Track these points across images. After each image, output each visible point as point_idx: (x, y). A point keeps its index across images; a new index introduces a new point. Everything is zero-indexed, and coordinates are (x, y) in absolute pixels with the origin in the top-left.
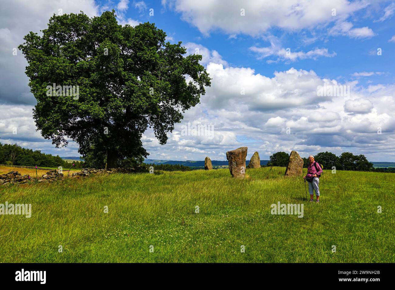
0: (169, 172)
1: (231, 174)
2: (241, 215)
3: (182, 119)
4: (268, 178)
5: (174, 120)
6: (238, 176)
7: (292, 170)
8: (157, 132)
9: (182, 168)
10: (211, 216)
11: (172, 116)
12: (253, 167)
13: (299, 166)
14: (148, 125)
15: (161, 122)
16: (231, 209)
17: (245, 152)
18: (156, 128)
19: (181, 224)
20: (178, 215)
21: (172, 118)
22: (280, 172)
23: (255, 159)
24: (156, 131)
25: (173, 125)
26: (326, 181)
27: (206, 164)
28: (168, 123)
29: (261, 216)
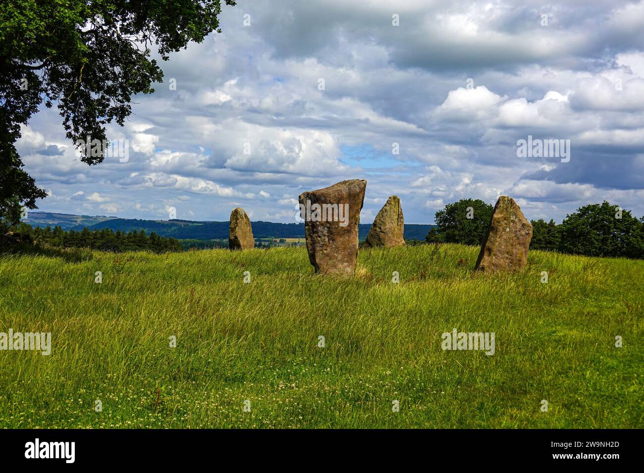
0: (110, 255)
1: (313, 262)
2: (334, 384)
3: (160, 80)
4: (423, 276)
5: (130, 85)
6: (333, 271)
7: (498, 253)
8: (74, 120)
9: (153, 243)
10: (243, 384)
11: (123, 68)
12: (380, 243)
13: (519, 244)
14: (43, 95)
15: (85, 87)
16: (305, 366)
17: (358, 194)
18: (69, 108)
19: (151, 408)
20: (142, 382)
21: (125, 76)
22: (461, 262)
23: (388, 220)
24: (68, 116)
25: (128, 100)
26: (592, 289)
27: (233, 230)
28: (111, 91)
29: (394, 385)
